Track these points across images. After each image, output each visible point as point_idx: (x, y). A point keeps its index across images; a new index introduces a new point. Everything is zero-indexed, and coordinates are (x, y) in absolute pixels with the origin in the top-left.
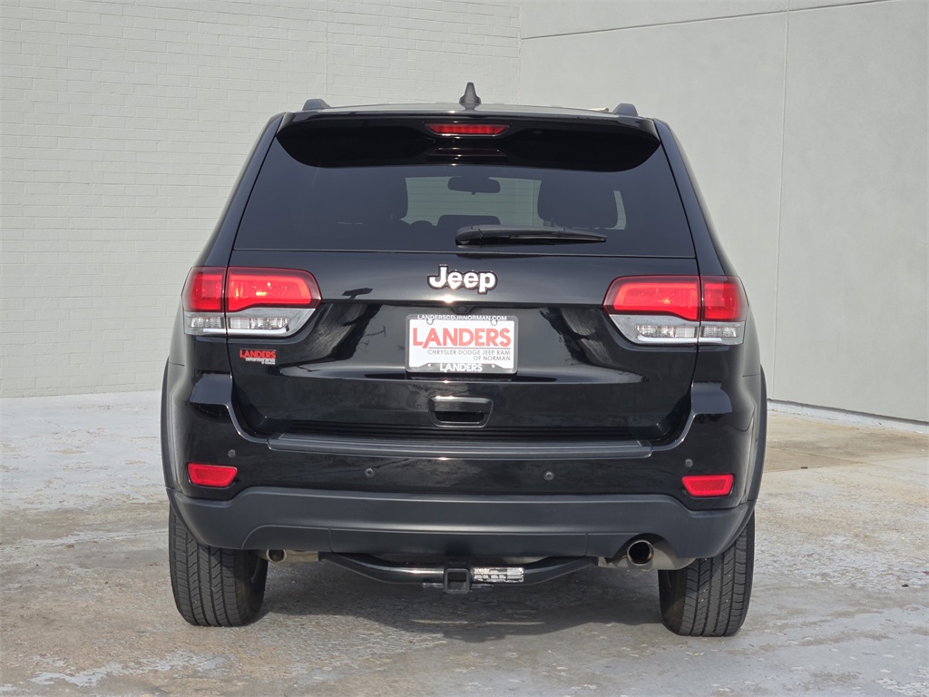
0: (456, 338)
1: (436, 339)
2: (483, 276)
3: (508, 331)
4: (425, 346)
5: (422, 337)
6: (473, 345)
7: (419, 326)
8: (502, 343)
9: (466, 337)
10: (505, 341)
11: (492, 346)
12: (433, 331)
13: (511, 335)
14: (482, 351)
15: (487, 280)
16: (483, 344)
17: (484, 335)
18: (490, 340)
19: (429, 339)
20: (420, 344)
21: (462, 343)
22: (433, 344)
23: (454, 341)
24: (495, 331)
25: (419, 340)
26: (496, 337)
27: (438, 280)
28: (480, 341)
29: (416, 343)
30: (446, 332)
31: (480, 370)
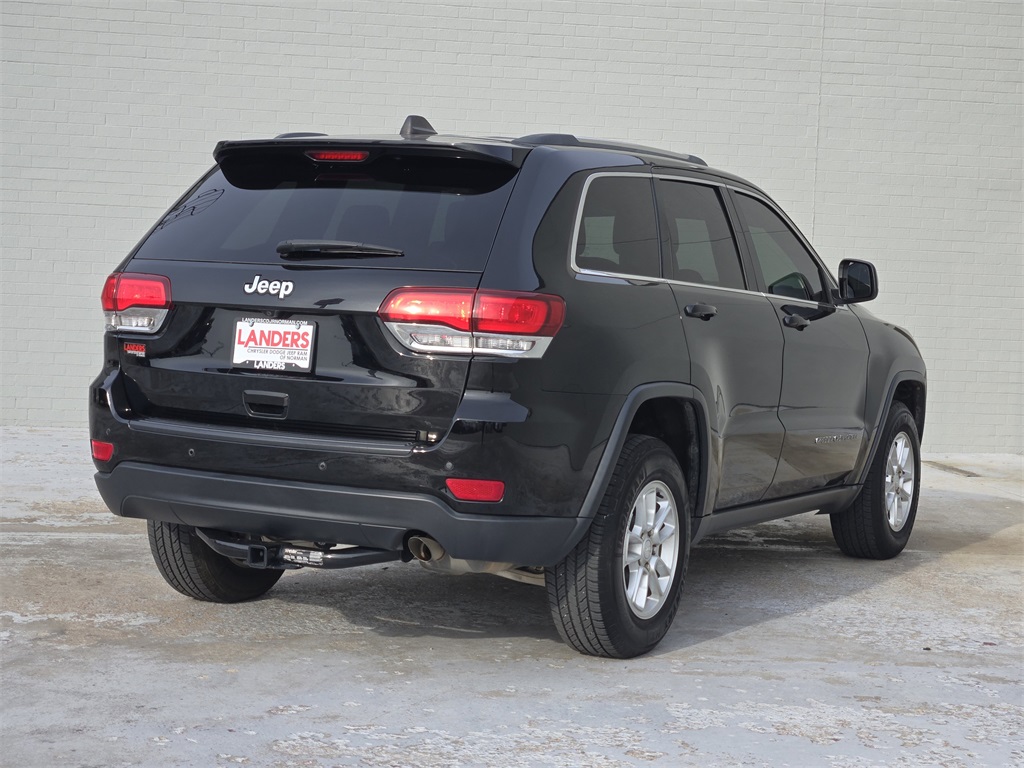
0: (268, 339)
1: (255, 340)
2: (284, 284)
3: (307, 334)
4: (246, 346)
5: (244, 338)
6: (280, 346)
7: (244, 327)
8: (302, 345)
9: (277, 339)
10: (305, 343)
11: (294, 347)
12: (253, 332)
13: (310, 338)
14: (287, 351)
15: (287, 287)
16: (288, 345)
17: (289, 337)
18: (294, 342)
19: (249, 340)
20: (243, 343)
21: (273, 344)
22: (252, 344)
23: (267, 343)
24: (298, 334)
25: (242, 340)
26: (298, 339)
27: (250, 287)
28: (287, 342)
29: (240, 343)
30: (262, 333)
31: (283, 368)
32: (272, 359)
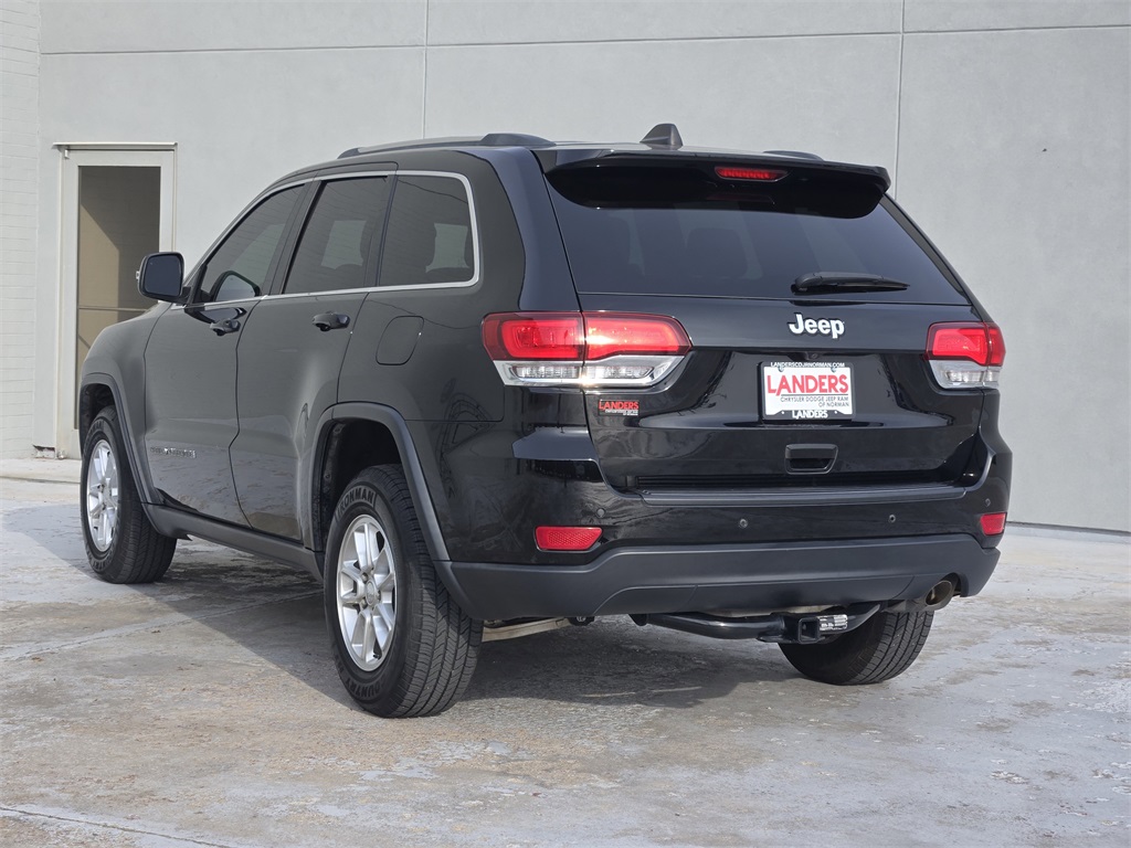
0: (802, 384)
1: (787, 387)
2: (835, 323)
3: (845, 377)
4: (778, 394)
5: (775, 386)
6: (817, 392)
7: (773, 373)
8: (841, 390)
9: (811, 384)
10: (844, 387)
11: (833, 392)
12: (784, 379)
13: (848, 381)
14: (825, 397)
15: (837, 325)
16: (825, 391)
17: (826, 381)
18: (832, 386)
19: (781, 387)
20: (774, 391)
21: (809, 391)
22: (784, 391)
23: (802, 390)
24: (834, 377)
25: (773, 387)
26: (836, 383)
27: (797, 327)
28: (824, 387)
29: (771, 391)
30: (794, 378)
31: (826, 416)
32: (811, 407)
